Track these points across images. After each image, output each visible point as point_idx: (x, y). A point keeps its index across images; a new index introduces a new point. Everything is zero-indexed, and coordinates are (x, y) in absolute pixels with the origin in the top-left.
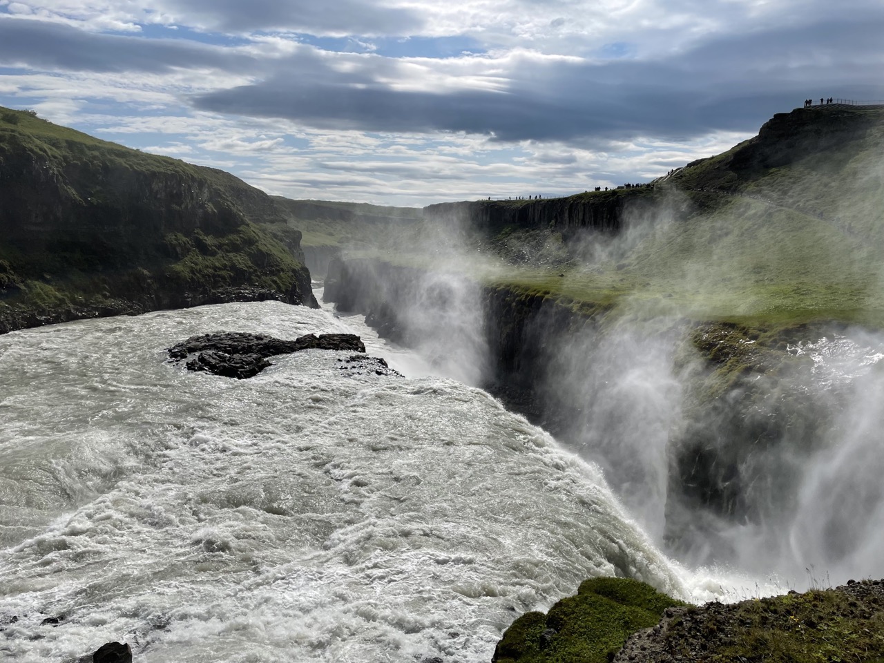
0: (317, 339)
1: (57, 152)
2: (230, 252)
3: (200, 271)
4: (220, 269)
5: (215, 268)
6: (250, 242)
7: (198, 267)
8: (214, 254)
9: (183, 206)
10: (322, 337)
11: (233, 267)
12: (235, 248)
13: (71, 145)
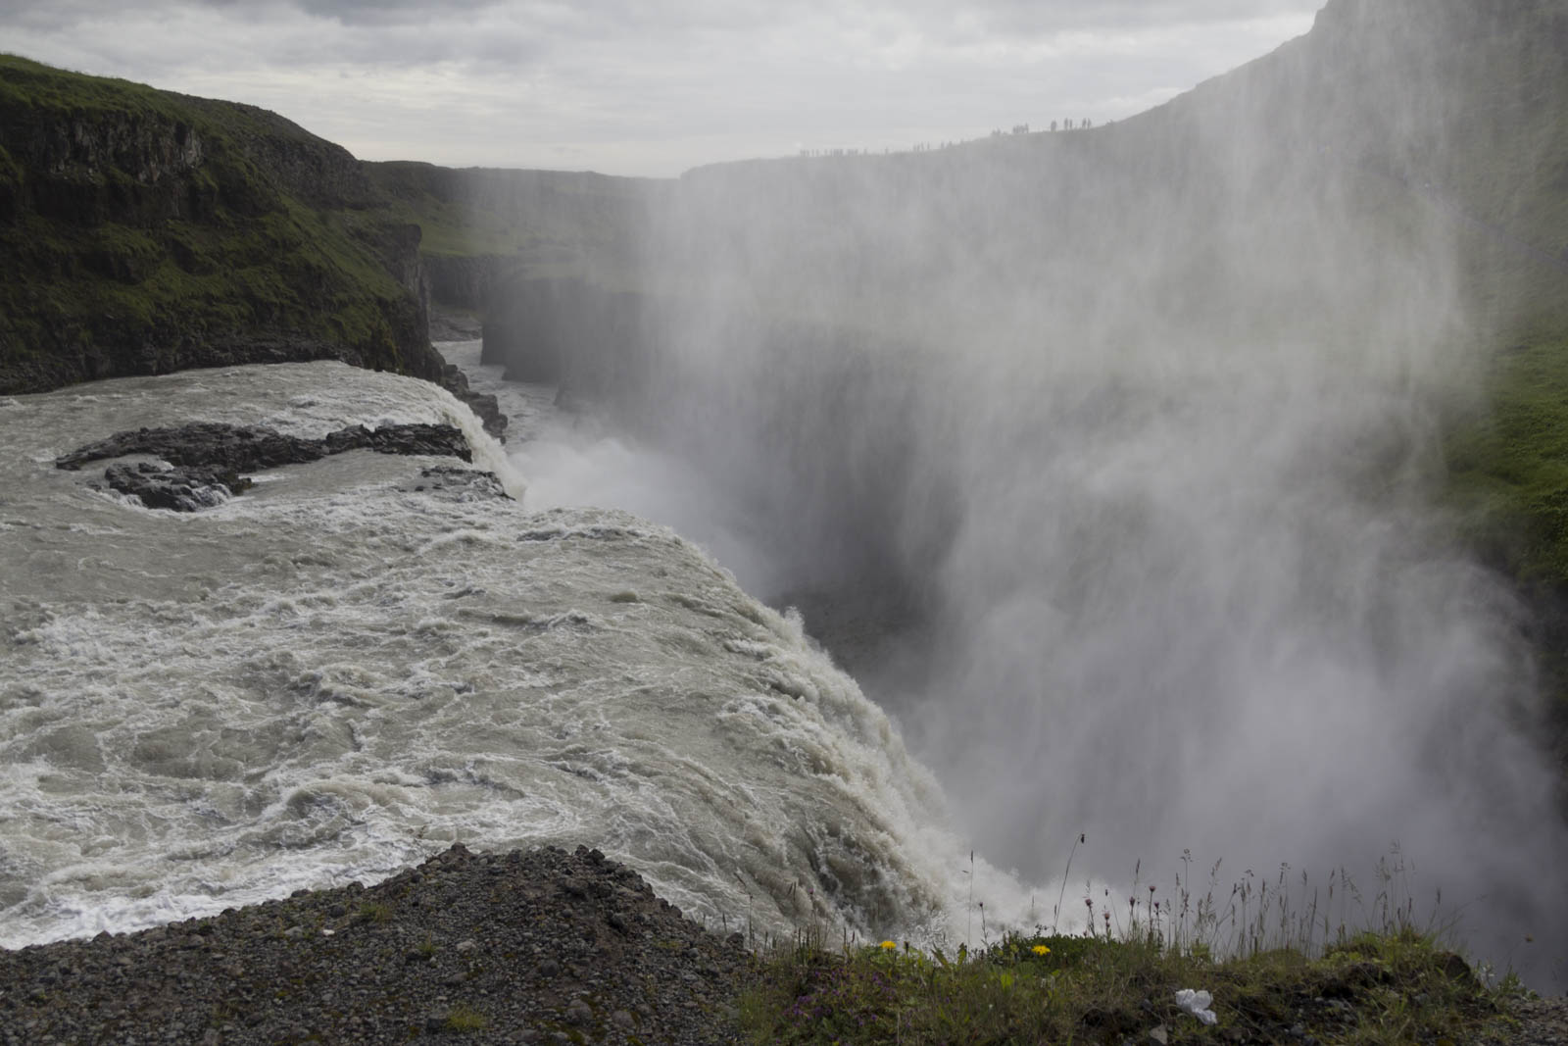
0: (370, 434)
2: (243, 266)
3: (175, 306)
5: (209, 298)
6: (286, 245)
7: (169, 298)
8: (207, 270)
10: (380, 430)
12: (254, 258)
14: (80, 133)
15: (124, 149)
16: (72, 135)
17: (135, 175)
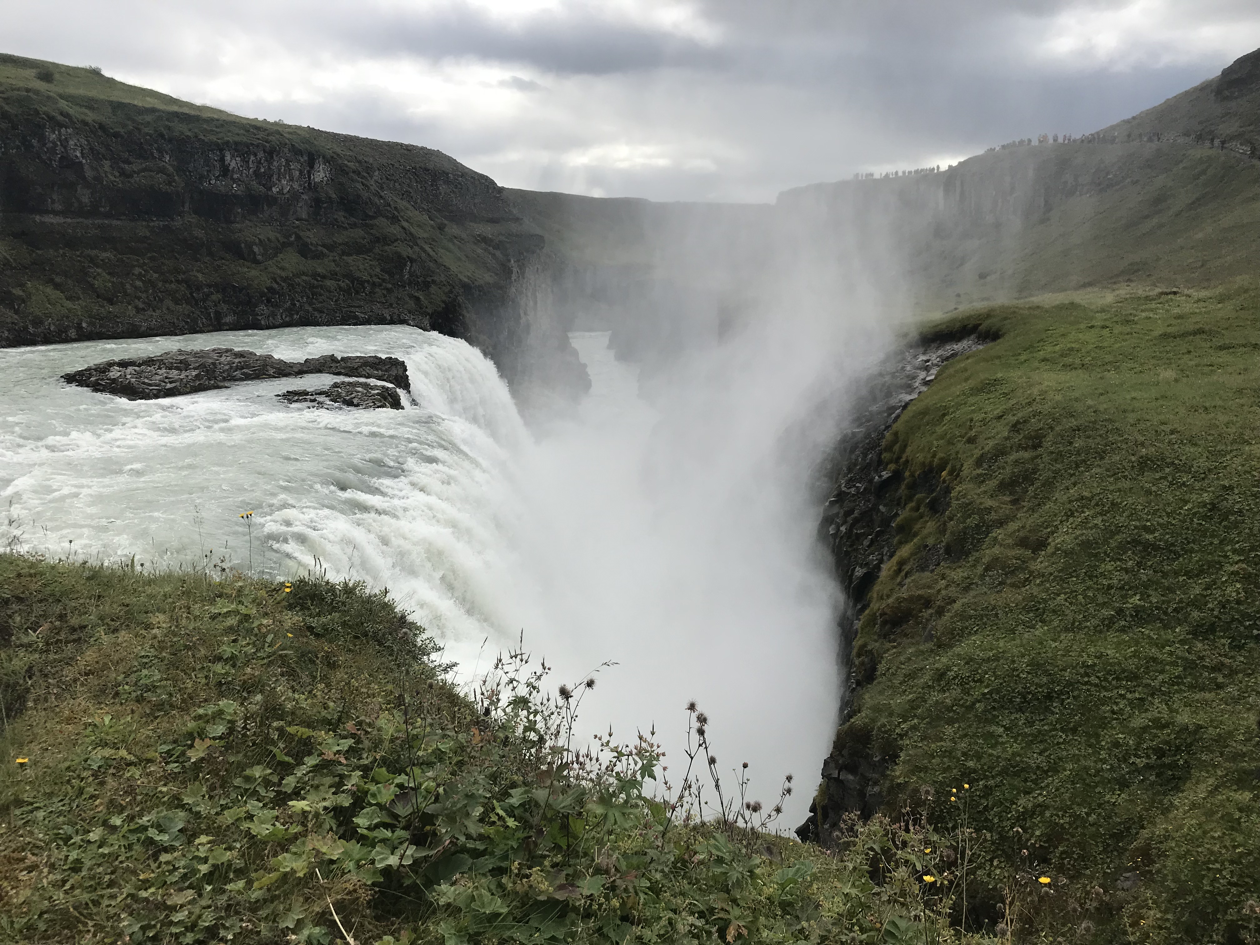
0: (337, 362)
1: (91, 117)
2: (349, 255)
3: (285, 279)
4: (324, 277)
5: (315, 275)
6: (385, 240)
7: (284, 274)
8: (319, 256)
9: (274, 189)
10: (343, 359)
11: (348, 276)
12: (359, 249)
13: (118, 106)
14: (228, 158)
15: (262, 170)
16: (222, 160)
17: (270, 189)
